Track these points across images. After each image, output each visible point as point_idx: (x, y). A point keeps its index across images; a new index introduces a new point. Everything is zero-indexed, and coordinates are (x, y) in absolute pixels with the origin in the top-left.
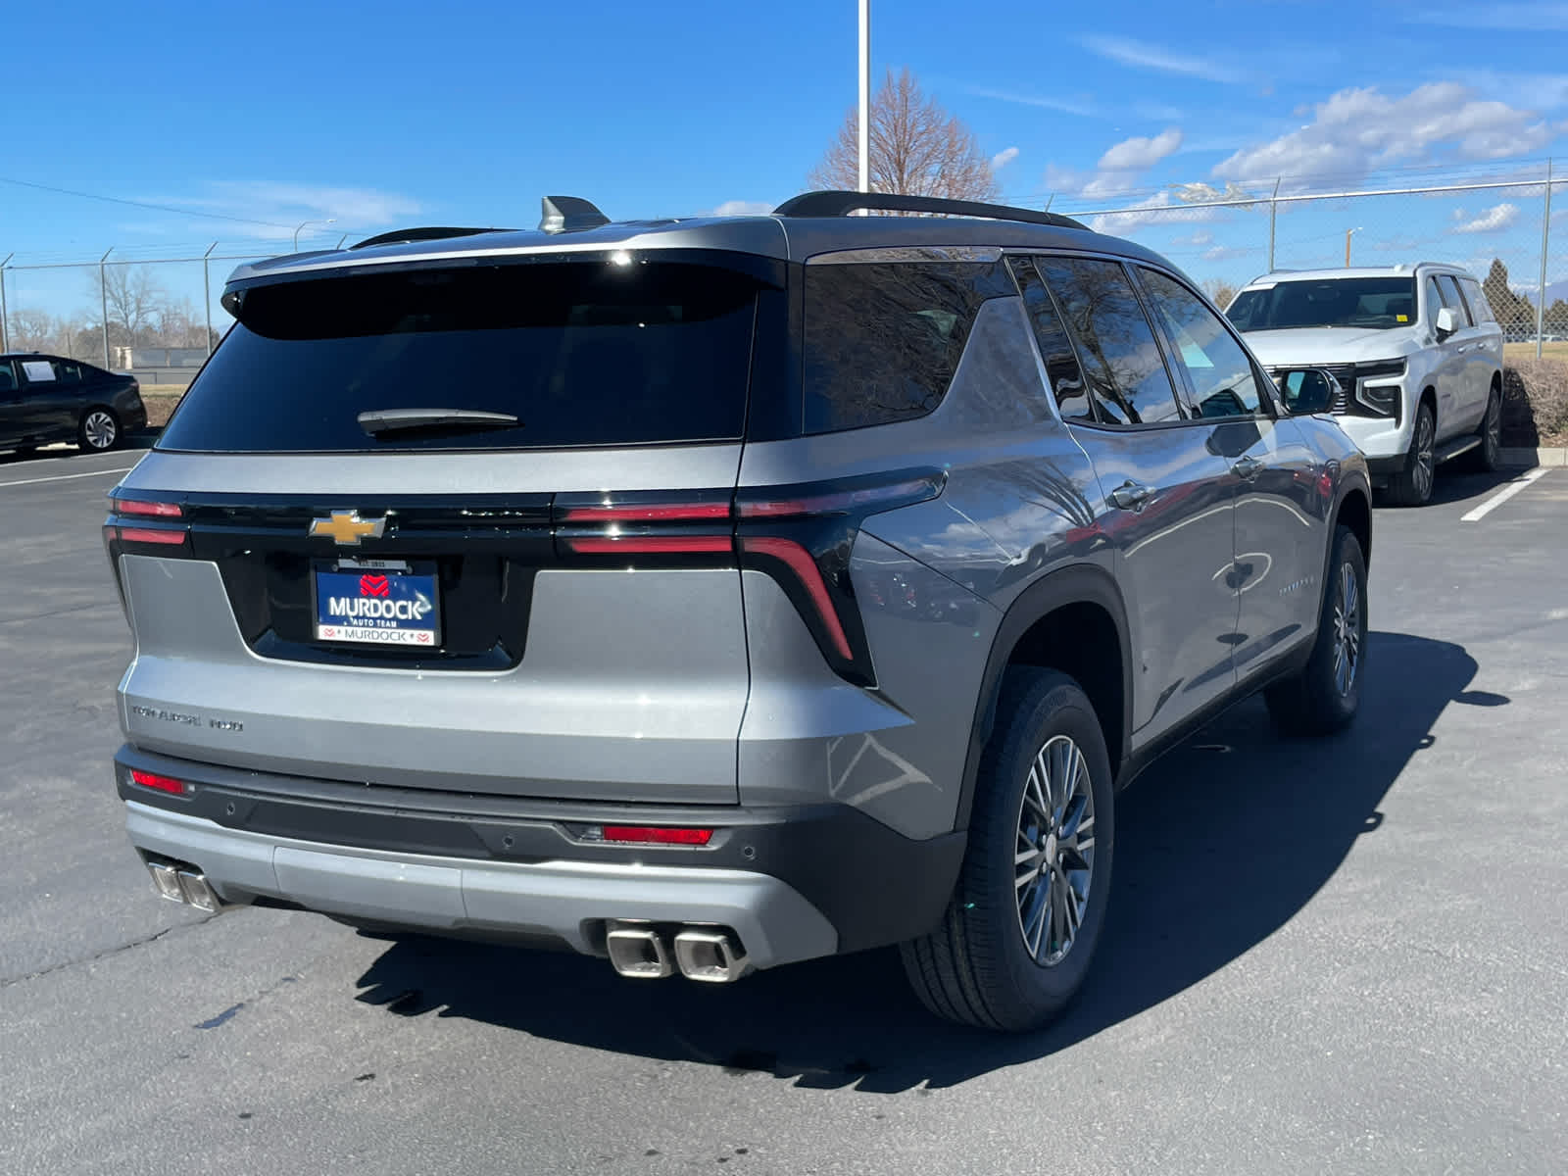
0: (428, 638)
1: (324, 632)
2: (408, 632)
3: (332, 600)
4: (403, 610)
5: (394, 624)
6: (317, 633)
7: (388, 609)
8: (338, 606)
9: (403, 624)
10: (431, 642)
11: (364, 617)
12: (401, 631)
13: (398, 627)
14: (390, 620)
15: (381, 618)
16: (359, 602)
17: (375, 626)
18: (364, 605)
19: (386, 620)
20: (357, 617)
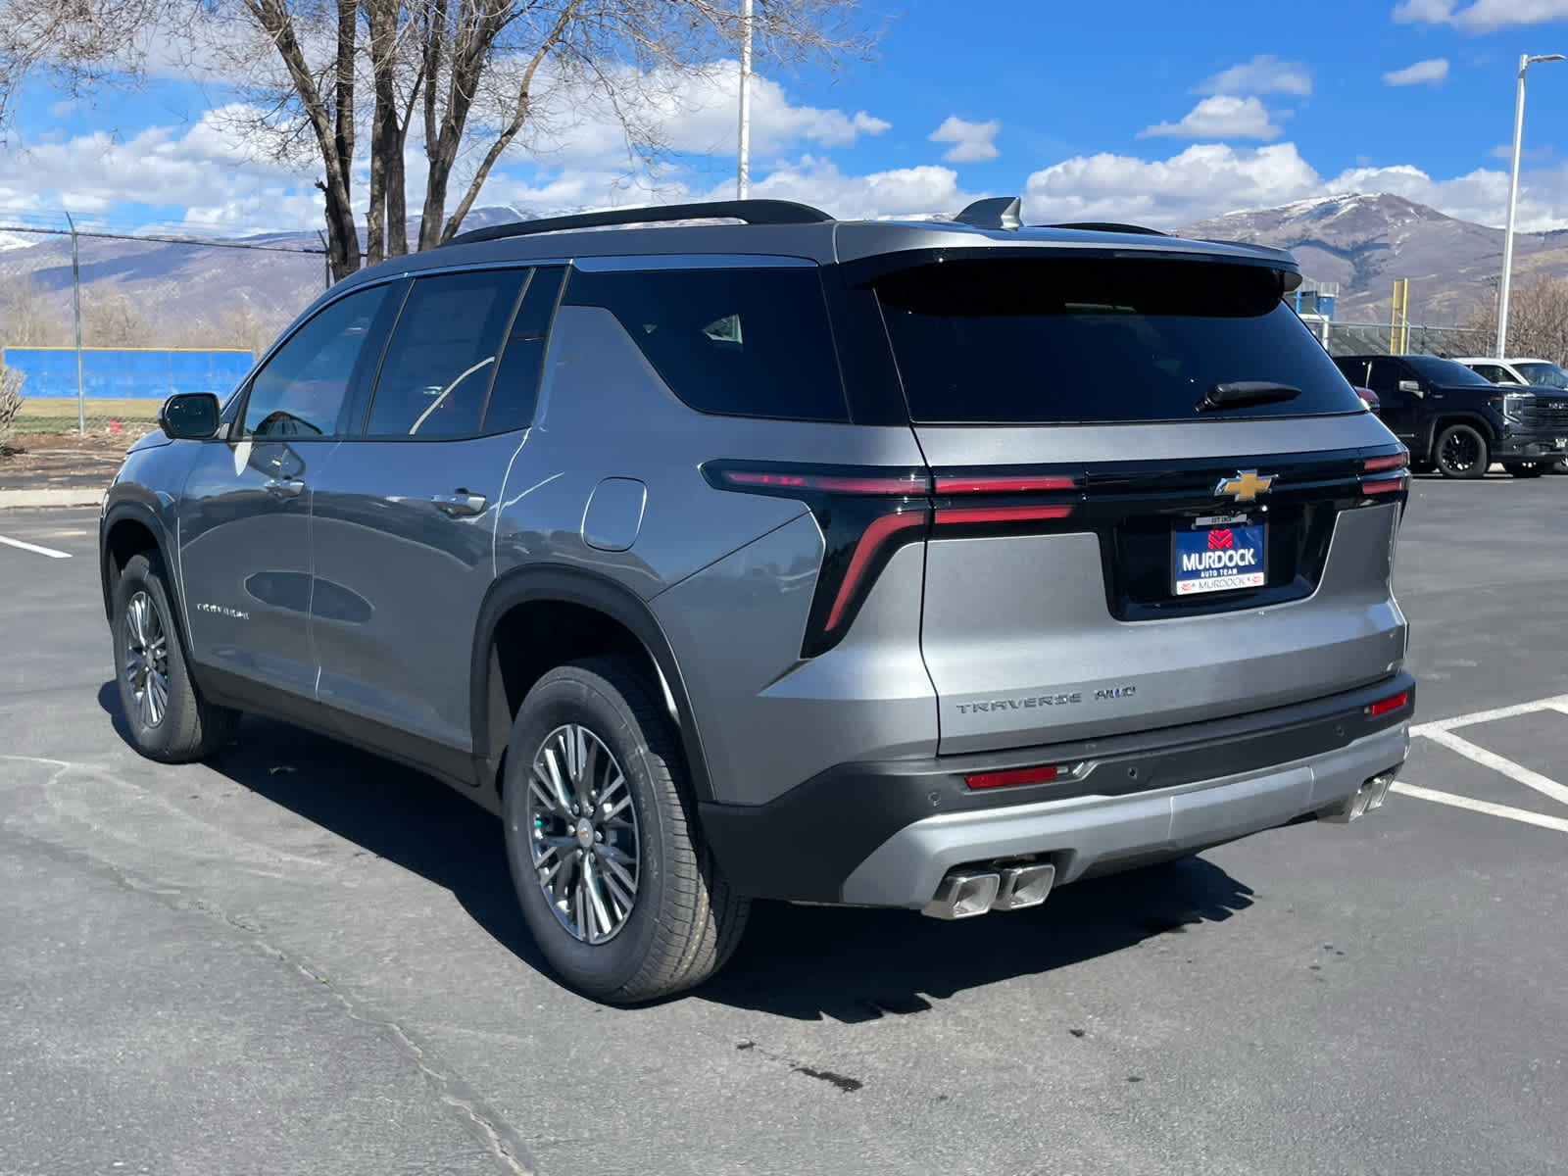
0: (1258, 579)
1: (1183, 588)
2: (1246, 576)
3: (1185, 557)
4: (1242, 557)
5: (1235, 571)
6: (1175, 590)
7: (1231, 558)
8: (1189, 562)
9: (1242, 570)
10: (1261, 583)
11: (1211, 568)
12: (1241, 576)
13: (1239, 573)
14: (1232, 568)
15: (1225, 567)
16: (1206, 555)
17: (1219, 575)
18: (1210, 558)
19: (1228, 568)
20: (1205, 570)
